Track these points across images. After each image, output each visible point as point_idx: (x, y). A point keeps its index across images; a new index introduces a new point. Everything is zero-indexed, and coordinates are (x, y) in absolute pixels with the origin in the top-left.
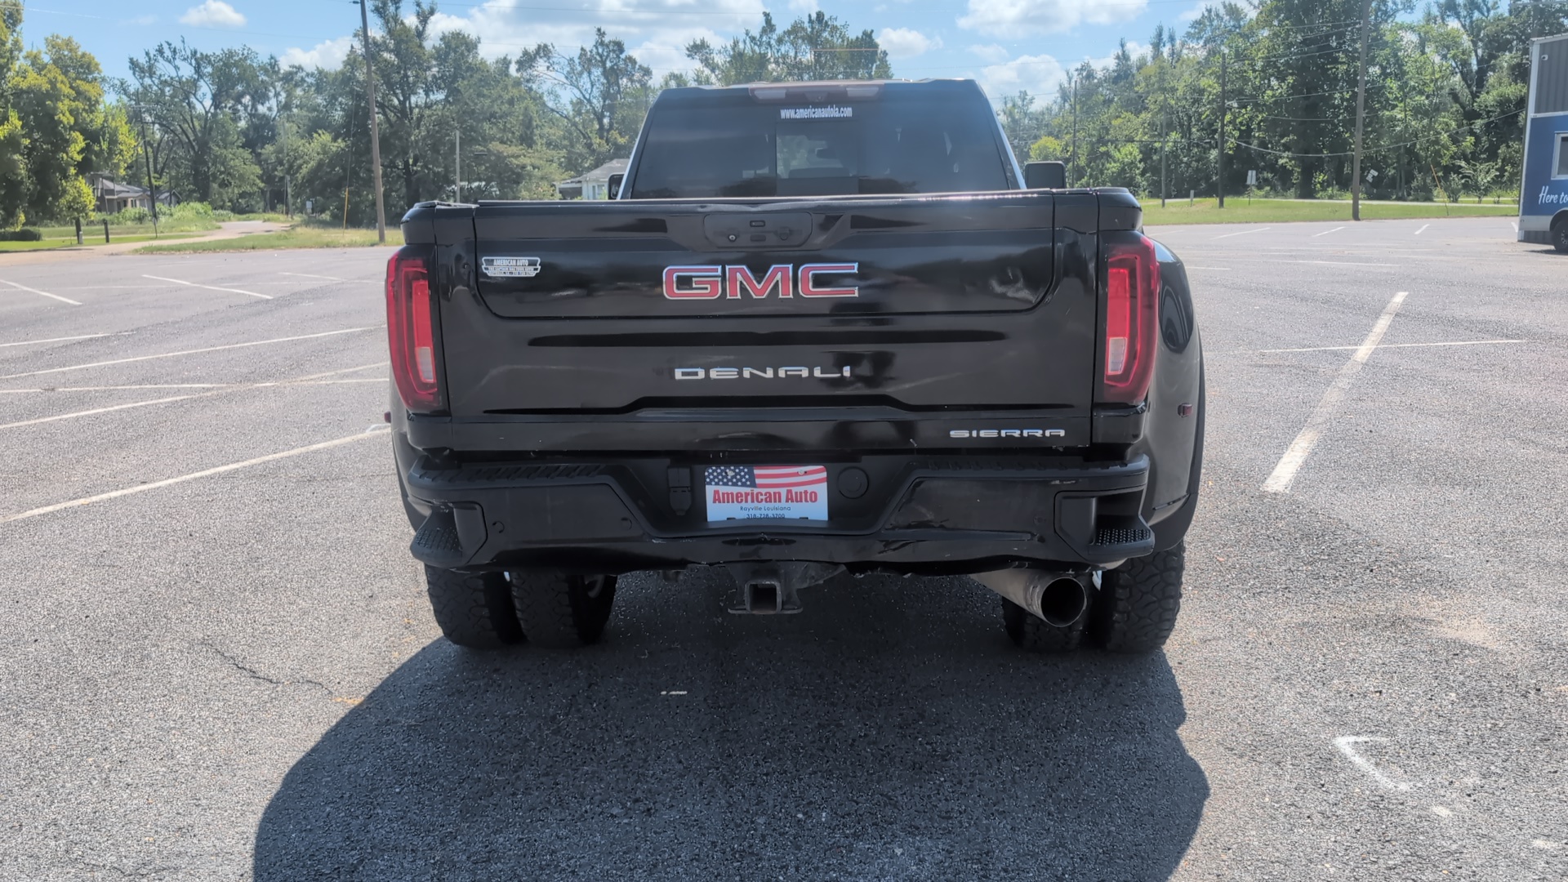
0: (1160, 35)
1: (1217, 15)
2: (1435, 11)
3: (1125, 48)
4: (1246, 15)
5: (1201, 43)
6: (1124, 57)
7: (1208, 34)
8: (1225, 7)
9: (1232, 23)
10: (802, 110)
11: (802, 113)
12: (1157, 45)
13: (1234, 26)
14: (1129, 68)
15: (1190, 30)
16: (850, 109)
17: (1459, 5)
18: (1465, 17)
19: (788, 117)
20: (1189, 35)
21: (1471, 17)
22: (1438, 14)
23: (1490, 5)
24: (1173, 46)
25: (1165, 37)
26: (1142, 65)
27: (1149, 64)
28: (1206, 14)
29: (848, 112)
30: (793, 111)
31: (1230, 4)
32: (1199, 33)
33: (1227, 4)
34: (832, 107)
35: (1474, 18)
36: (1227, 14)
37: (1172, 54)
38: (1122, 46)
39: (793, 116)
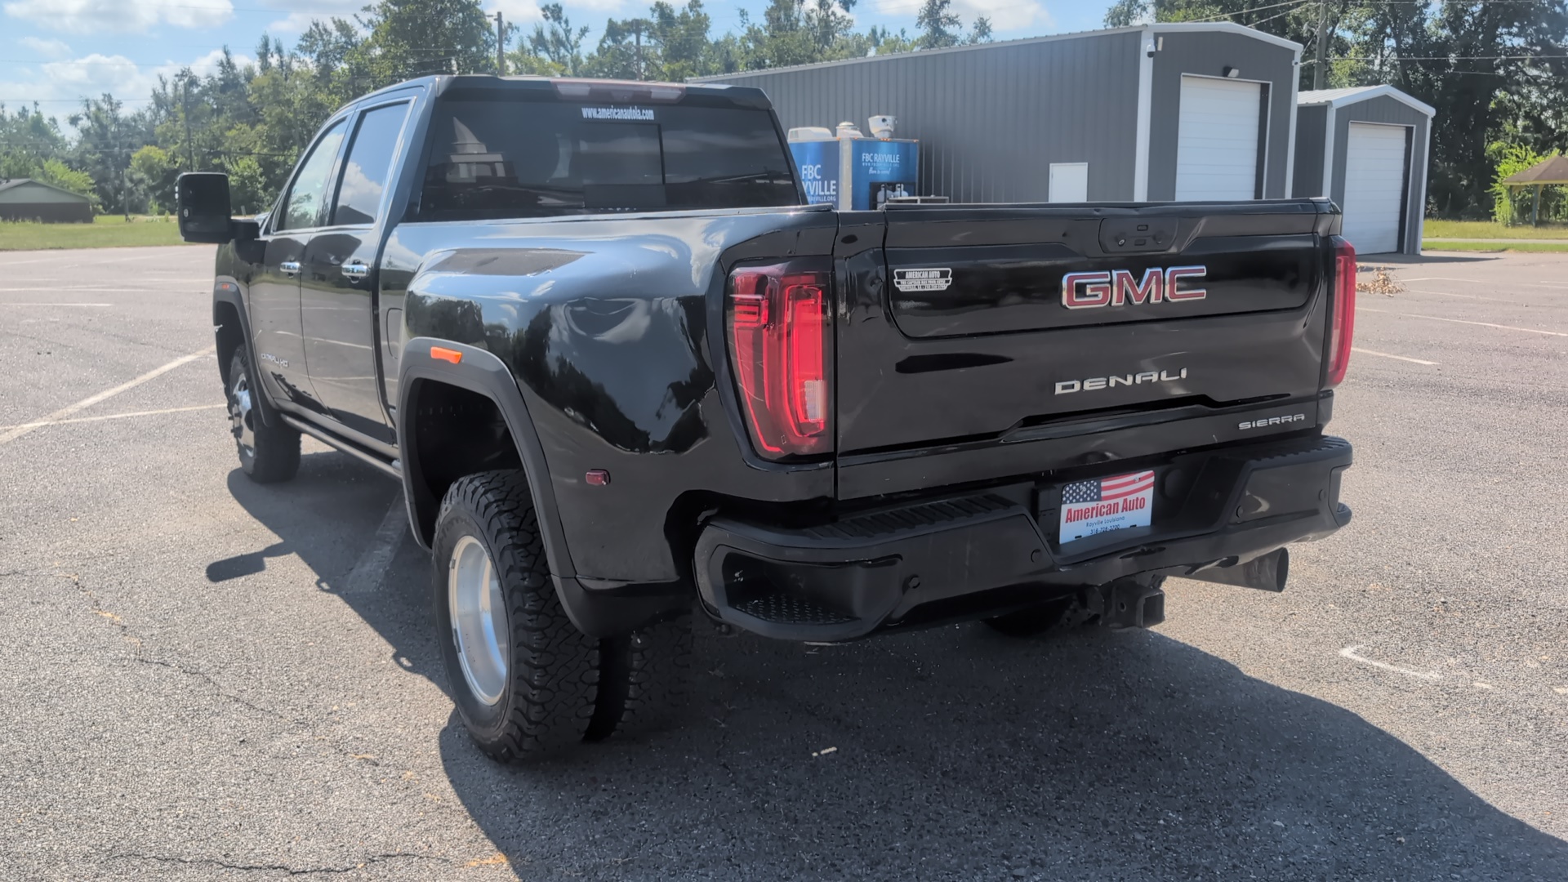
0: (266, 45)
1: (325, 30)
2: (528, 45)
3: (230, 57)
4: (356, 33)
5: (315, 56)
6: (227, 65)
7: (320, 48)
8: (334, 22)
9: (343, 39)
10: (604, 110)
11: (605, 113)
12: (263, 56)
13: (346, 42)
14: (236, 77)
15: (301, 43)
16: (651, 112)
17: (548, 41)
18: (553, 53)
19: (590, 116)
20: (301, 48)
21: (558, 54)
22: (531, 47)
23: (573, 43)
24: (281, 57)
25: (272, 47)
26: (249, 77)
27: (258, 74)
28: (314, 28)
29: (649, 115)
30: (595, 110)
31: (340, 21)
32: (311, 46)
33: (336, 20)
34: (633, 108)
35: (561, 55)
36: (338, 30)
37: (281, 65)
38: (226, 53)
39: (595, 116)
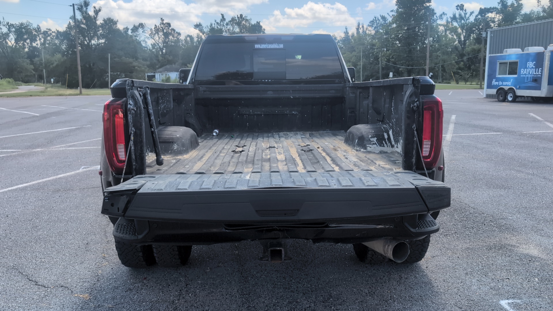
0: (359, 25)
1: (378, 19)
2: (450, 20)
3: (347, 30)
4: (388, 20)
5: (373, 28)
6: (346, 33)
7: (375, 25)
8: (381, 16)
9: (383, 22)
10: (263, 45)
12: (358, 29)
13: (384, 23)
14: (349, 36)
15: (369, 24)
16: (282, 45)
17: (457, 18)
18: (459, 22)
19: (258, 47)
20: (369, 25)
21: (461, 22)
22: (450, 21)
23: (467, 18)
24: (363, 29)
25: (361, 26)
26: (353, 36)
27: (355, 35)
28: (374, 19)
29: (281, 46)
30: (260, 45)
31: (382, 16)
32: (372, 25)
33: (381, 15)
34: (275, 44)
35: (462, 23)
36: (382, 19)
37: (363, 32)
38: (346, 29)
39: (260, 47)
